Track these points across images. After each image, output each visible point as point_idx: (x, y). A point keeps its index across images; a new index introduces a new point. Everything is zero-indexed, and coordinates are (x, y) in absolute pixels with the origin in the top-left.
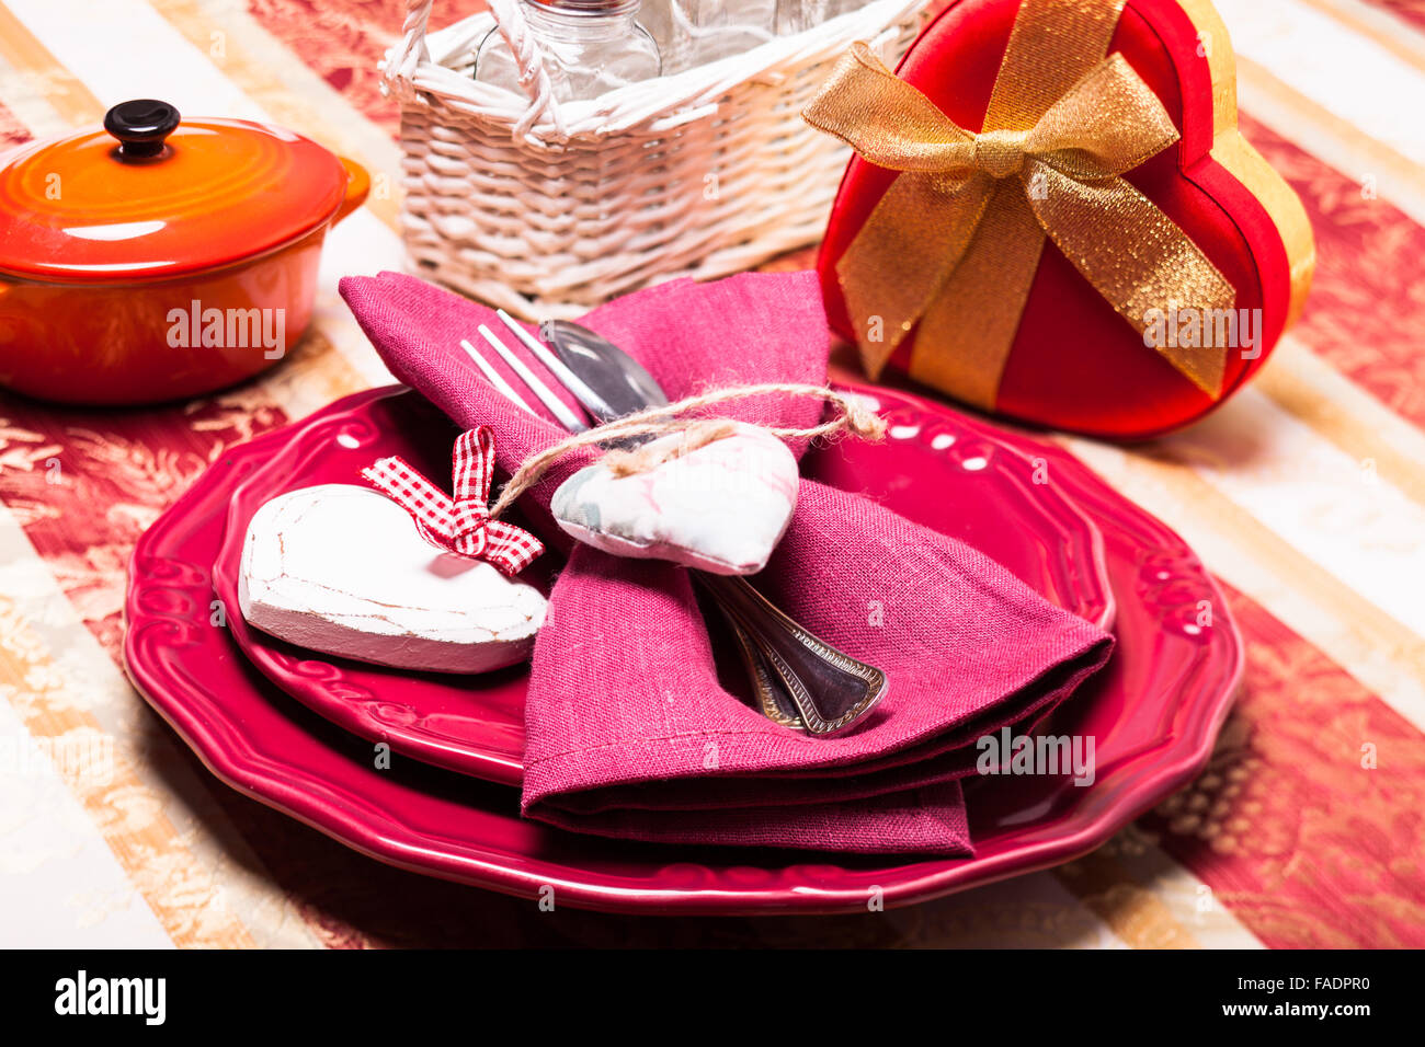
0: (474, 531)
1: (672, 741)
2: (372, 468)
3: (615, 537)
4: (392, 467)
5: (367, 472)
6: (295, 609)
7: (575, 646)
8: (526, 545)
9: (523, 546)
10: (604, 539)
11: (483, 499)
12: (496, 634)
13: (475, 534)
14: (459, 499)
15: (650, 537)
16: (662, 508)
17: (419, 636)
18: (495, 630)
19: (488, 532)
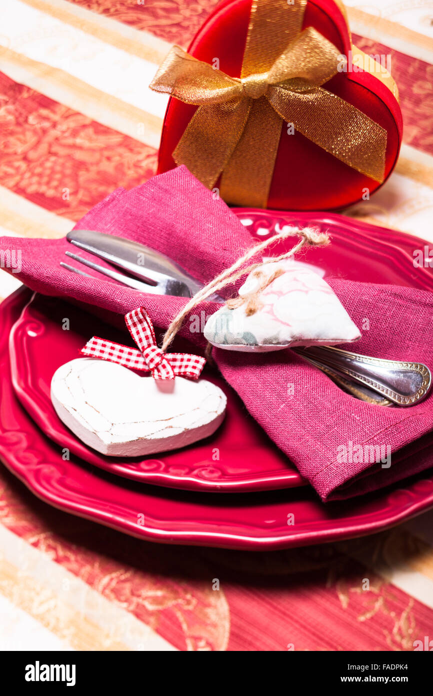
0: (161, 363)
1: (375, 438)
2: (86, 348)
3: (267, 345)
4: (95, 343)
5: (83, 350)
6: (131, 440)
7: (282, 406)
8: (197, 362)
9: (195, 363)
10: (261, 347)
11: (154, 344)
12: (216, 412)
13: (162, 364)
14: (144, 349)
15: (290, 340)
16: (290, 324)
17: (190, 429)
18: (215, 411)
19: (168, 360)
